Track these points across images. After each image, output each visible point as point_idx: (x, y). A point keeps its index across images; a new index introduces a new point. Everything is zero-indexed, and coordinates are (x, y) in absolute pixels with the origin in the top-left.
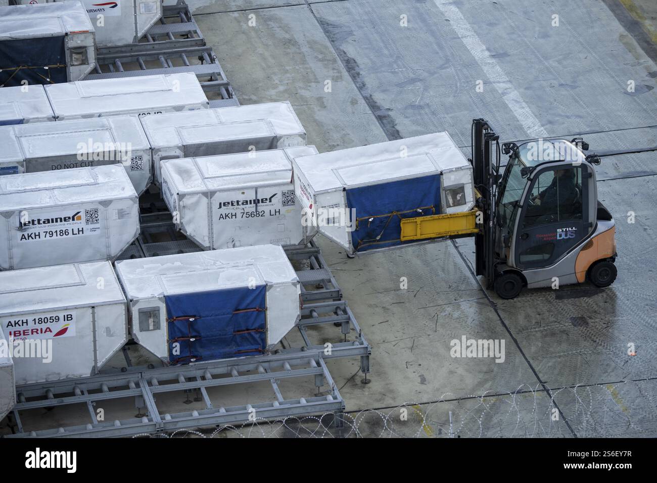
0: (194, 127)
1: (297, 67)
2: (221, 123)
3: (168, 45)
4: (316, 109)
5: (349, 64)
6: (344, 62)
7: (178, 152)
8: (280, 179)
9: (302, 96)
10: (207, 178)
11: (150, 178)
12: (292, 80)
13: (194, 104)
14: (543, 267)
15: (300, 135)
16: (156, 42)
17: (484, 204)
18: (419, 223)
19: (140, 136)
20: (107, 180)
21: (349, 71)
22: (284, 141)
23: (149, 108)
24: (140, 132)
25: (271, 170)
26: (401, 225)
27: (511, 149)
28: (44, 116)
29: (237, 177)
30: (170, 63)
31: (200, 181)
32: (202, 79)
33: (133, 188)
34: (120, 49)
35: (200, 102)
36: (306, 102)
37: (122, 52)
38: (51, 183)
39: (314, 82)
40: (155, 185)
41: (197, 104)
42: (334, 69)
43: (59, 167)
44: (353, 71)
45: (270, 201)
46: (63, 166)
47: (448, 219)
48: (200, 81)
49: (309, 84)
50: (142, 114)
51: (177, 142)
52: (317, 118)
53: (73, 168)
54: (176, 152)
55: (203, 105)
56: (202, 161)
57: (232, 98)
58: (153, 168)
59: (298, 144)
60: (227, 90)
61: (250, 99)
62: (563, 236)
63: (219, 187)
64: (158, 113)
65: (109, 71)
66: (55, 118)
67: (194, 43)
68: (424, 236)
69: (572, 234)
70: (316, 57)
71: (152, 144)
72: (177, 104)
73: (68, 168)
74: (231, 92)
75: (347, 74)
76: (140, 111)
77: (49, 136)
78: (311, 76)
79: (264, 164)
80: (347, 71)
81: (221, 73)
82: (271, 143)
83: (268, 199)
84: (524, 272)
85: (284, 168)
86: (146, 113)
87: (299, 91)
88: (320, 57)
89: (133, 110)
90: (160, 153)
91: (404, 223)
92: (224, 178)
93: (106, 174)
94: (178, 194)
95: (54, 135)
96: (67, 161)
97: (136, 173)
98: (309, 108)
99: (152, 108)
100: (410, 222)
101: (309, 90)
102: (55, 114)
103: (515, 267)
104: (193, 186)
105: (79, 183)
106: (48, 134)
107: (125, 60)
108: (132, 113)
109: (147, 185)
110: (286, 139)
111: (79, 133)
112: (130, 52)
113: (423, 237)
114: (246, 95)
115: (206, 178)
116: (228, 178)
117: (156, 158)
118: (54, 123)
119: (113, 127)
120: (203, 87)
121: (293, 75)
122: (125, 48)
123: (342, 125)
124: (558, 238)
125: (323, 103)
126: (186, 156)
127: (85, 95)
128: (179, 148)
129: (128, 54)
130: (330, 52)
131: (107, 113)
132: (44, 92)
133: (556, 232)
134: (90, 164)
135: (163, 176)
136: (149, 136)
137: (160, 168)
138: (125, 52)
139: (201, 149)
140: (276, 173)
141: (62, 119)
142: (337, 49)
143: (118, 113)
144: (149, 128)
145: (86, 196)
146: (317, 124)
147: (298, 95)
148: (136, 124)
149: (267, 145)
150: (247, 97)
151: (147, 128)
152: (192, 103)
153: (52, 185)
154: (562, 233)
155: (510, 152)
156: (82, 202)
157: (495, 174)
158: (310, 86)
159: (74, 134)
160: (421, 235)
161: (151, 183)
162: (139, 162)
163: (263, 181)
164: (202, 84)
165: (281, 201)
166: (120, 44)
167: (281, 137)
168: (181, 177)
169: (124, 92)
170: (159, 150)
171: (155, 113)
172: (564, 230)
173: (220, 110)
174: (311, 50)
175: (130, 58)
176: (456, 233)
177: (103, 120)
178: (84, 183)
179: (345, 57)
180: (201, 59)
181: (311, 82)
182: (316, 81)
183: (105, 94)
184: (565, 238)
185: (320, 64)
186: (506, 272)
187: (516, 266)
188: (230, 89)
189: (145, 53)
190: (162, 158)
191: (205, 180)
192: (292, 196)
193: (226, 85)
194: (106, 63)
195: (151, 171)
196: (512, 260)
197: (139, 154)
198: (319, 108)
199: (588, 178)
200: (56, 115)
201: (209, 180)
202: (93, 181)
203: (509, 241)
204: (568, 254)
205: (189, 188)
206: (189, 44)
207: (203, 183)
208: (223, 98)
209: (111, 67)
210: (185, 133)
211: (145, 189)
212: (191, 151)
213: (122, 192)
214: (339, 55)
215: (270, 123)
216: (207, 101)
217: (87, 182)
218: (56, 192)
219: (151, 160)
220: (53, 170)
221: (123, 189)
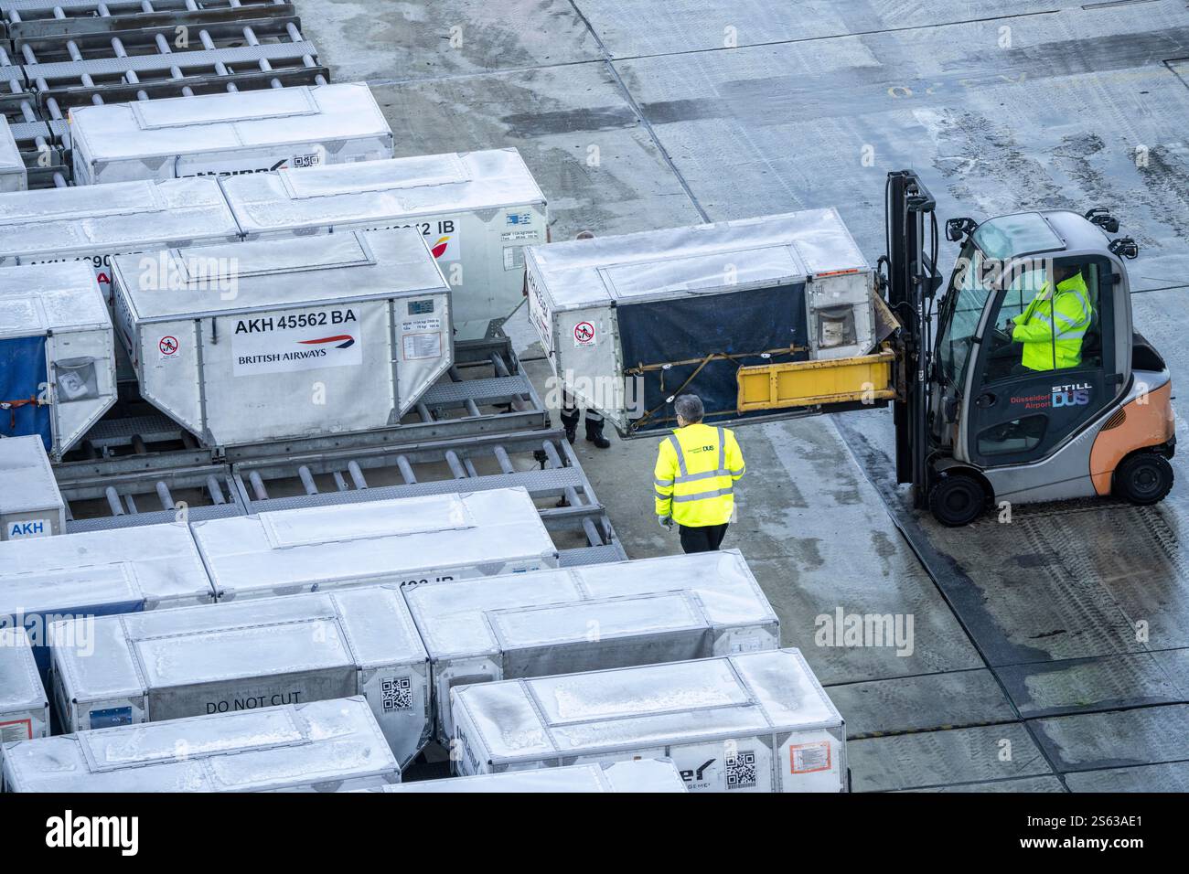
0: (525, 609)
1: (756, 473)
2: (586, 599)
3: (465, 428)
4: (801, 566)
5: (874, 463)
6: (863, 460)
7: (491, 668)
8: (723, 726)
9: (767, 537)
10: (557, 726)
11: (426, 727)
12: (746, 501)
13: (524, 558)
14: (1026, 463)
15: (766, 626)
16: (440, 422)
17: (906, 343)
18: (774, 375)
19: (405, 632)
20: (330, 734)
21: (874, 481)
22: (728, 638)
23: (424, 570)
24: (404, 622)
25: (699, 705)
26: (739, 379)
27: (965, 230)
28: (192, 591)
29: (625, 722)
30: (471, 469)
31: (540, 732)
32: (543, 501)
33: (388, 750)
34: (358, 439)
35: (538, 553)
36: (778, 550)
37: (363, 445)
38: (204, 744)
39: (796, 506)
40: (439, 742)
41: (532, 558)
42: (839, 476)
43: (223, 706)
44: (883, 481)
45: (700, 777)
46: (232, 704)
47: (833, 369)
48: (538, 507)
49: (783, 511)
50: (409, 582)
51: (486, 644)
52: (802, 586)
53: (255, 707)
54: (484, 667)
55: (545, 559)
56: (542, 686)
57: (611, 543)
58: (433, 705)
59: (761, 645)
60: (599, 527)
61: (651, 546)
62: (1065, 401)
63: (582, 746)
64: (444, 579)
65: (335, 488)
66: (216, 596)
67: (524, 422)
68: (783, 401)
69: (1083, 397)
70: (799, 450)
71: (432, 649)
72: (486, 559)
73: (243, 708)
74: (607, 531)
75: (870, 486)
76: (403, 576)
77: (201, 637)
78: (789, 494)
79: (684, 693)
80: (869, 479)
81: (585, 488)
82: (702, 644)
83: (695, 773)
84: (986, 472)
85: (730, 701)
86: (418, 581)
87: (762, 526)
88: (809, 448)
89: (390, 574)
90: (448, 670)
91: (744, 375)
92: (594, 725)
93: (328, 720)
94: (490, 762)
95: (211, 635)
96: (240, 692)
97: (396, 716)
98: (784, 565)
99: (432, 569)
100: (756, 374)
101: (784, 523)
102: (215, 585)
103: (969, 462)
104: (524, 743)
105: (268, 742)
106: (199, 633)
107: (370, 463)
108: (387, 581)
109: (420, 744)
110: (733, 634)
111: (269, 629)
112: (381, 445)
113: (783, 404)
114: (643, 537)
115: (552, 726)
116: (603, 725)
117: (441, 681)
118: (212, 607)
119: (343, 611)
120: (545, 519)
121: (746, 490)
122: (371, 436)
123: (861, 603)
124: (1055, 405)
125: (816, 552)
126: (508, 675)
127: (283, 543)
128: (492, 657)
129: (378, 450)
130: (831, 438)
131: (329, 581)
132: (189, 537)
133: (1051, 392)
134: (293, 697)
135: (456, 722)
136: (424, 632)
137: (450, 704)
138: (371, 445)
139: (542, 658)
140: (712, 711)
141: (231, 597)
142: (847, 431)
143: (354, 581)
144: (423, 614)
145: (282, 771)
146: (802, 598)
147: (758, 534)
148: (396, 605)
149: (692, 648)
150: (644, 542)
151: (420, 614)
152: (521, 555)
153: (207, 748)
154: (1062, 394)
155: (961, 237)
156: (274, 784)
157: (929, 275)
158: (786, 515)
159: (256, 631)
160: (778, 400)
161: (430, 739)
162: (401, 691)
163: (682, 729)
164: (543, 513)
165: (723, 776)
166: (360, 427)
167: (721, 631)
168: (497, 722)
169: (367, 535)
170: (447, 663)
171: (438, 580)
172: (1066, 388)
173: (584, 571)
174: (788, 434)
175: (382, 458)
176: (848, 398)
177: (323, 598)
178: (279, 741)
179: (865, 448)
180: (541, 457)
181: (788, 506)
182: (800, 503)
183: (325, 539)
184: (1069, 404)
185: (808, 465)
186: (951, 472)
187: (971, 460)
188: (606, 523)
189: (415, 446)
190: (454, 682)
191: (552, 729)
192: (749, 765)
193: (596, 516)
194: (329, 470)
195: (429, 710)
196: (962, 449)
197: (403, 672)
198: (806, 564)
199: (1111, 285)
200: (218, 590)
201: (560, 729)
202: (298, 737)
203: (956, 411)
204: (1074, 436)
205: (515, 749)
206: (513, 423)
207: (546, 737)
208: (589, 545)
209: (339, 479)
210: (504, 622)
211: (415, 752)
212: (518, 665)
213: (365, 761)
214: (852, 444)
215: (696, 601)
216: (555, 550)
217: (285, 740)
218: (217, 763)
219: (429, 687)
220: (208, 713)
221: (367, 753)
